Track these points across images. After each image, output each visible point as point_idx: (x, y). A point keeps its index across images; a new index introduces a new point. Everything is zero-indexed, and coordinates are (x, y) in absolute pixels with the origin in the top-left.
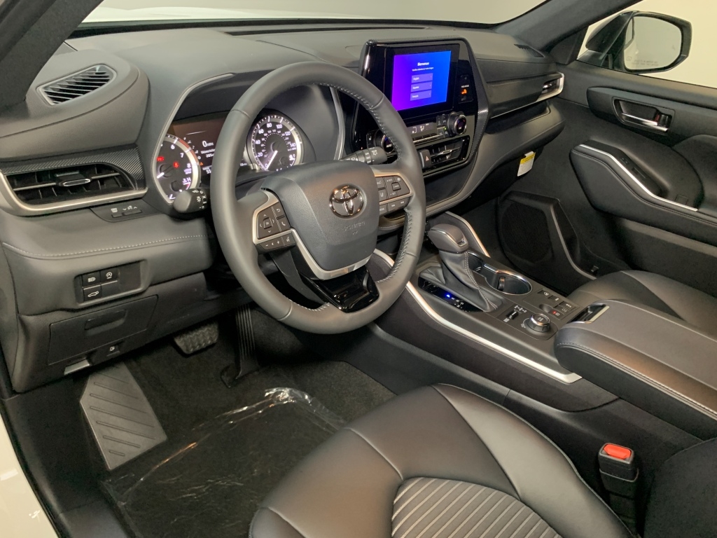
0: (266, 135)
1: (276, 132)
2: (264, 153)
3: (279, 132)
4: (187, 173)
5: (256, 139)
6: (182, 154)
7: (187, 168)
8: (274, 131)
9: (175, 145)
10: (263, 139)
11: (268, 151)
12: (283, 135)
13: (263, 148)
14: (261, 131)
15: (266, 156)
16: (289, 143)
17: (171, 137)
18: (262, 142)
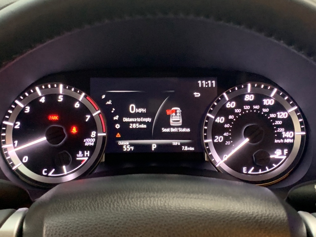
0: (238, 111)
1: (260, 110)
2: (226, 139)
3: (265, 110)
4: (86, 144)
5: (218, 115)
6: (88, 117)
7: (90, 138)
8: (257, 107)
9: (80, 102)
10: (231, 117)
11: (235, 136)
12: (272, 116)
13: (227, 130)
14: (231, 105)
15: (228, 143)
16: (281, 130)
17: (75, 91)
18: (228, 121)
